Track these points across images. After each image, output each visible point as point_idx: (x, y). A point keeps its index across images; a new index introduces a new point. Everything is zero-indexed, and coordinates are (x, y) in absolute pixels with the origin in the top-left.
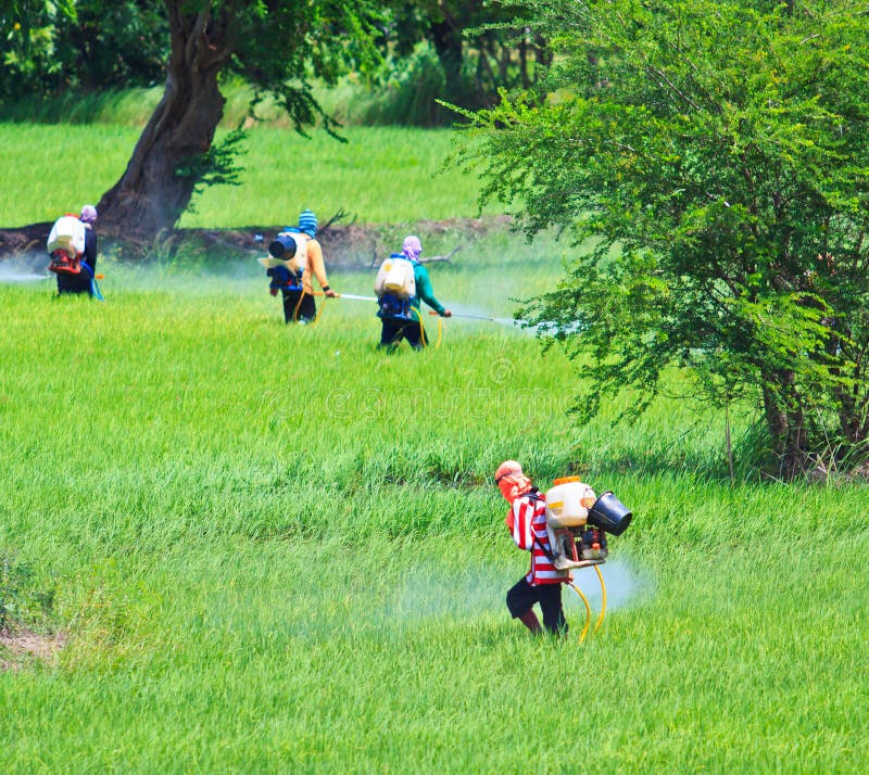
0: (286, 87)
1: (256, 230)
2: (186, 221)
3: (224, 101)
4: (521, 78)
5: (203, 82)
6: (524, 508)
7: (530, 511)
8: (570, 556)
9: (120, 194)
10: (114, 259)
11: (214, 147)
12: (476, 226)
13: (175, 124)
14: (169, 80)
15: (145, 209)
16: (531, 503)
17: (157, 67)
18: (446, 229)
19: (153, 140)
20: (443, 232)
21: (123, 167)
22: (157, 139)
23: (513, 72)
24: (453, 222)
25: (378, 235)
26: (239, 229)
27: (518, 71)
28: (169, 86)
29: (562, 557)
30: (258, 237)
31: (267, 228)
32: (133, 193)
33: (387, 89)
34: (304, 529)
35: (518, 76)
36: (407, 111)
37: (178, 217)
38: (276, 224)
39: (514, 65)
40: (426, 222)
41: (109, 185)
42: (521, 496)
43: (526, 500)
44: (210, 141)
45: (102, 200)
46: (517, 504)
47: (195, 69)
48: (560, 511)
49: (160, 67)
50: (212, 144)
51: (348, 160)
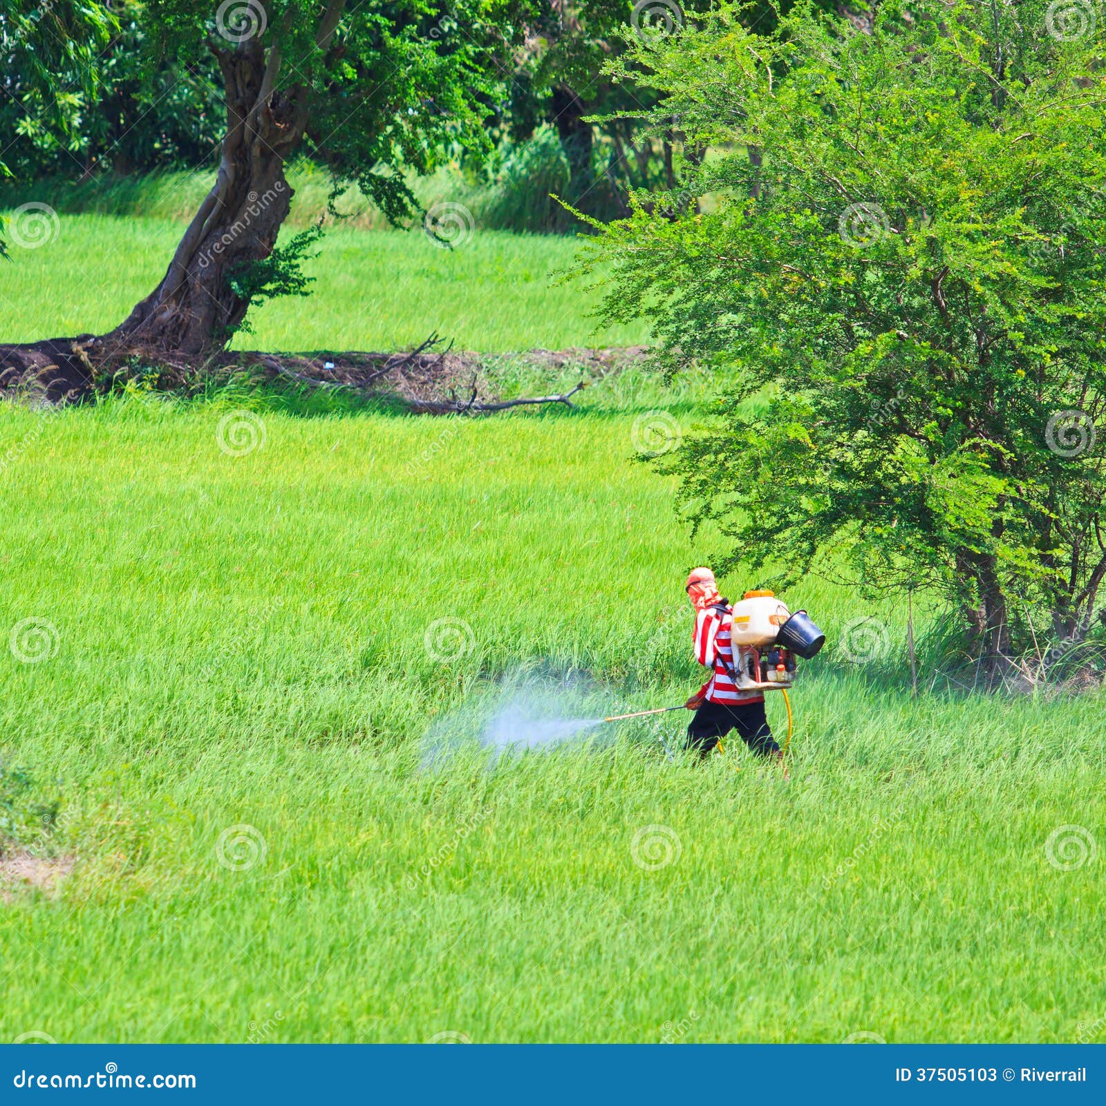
0: (372, 176)
1: (327, 356)
2: (239, 342)
3: (292, 192)
4: (664, 175)
5: (265, 168)
6: (708, 621)
7: (715, 624)
8: (753, 676)
9: (156, 307)
10: (148, 386)
11: (277, 251)
12: (602, 359)
13: (229, 220)
14: (223, 163)
15: (188, 326)
16: (717, 617)
17: (208, 147)
18: (565, 362)
19: (201, 238)
20: (562, 365)
21: (161, 272)
22: (205, 239)
23: (655, 168)
24: (573, 353)
25: (480, 367)
26: (305, 354)
27: (661, 165)
28: (223, 172)
29: (745, 677)
30: (329, 365)
31: (340, 354)
32: (173, 305)
33: (496, 182)
34: (376, 733)
35: (661, 172)
36: (520, 212)
37: (230, 336)
38: (351, 349)
39: (656, 158)
40: (540, 351)
41: (143, 294)
42: (708, 607)
43: (712, 612)
44: (272, 243)
45: (134, 312)
46: (702, 616)
47: (256, 151)
48: (746, 626)
49: (212, 147)
50: (275, 247)
51: (443, 271)
